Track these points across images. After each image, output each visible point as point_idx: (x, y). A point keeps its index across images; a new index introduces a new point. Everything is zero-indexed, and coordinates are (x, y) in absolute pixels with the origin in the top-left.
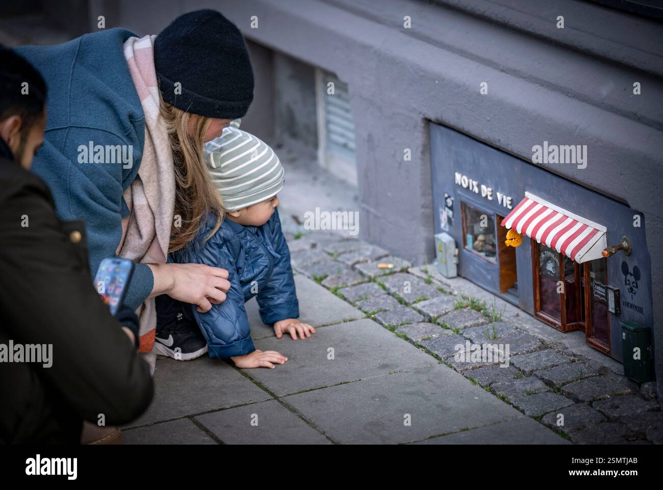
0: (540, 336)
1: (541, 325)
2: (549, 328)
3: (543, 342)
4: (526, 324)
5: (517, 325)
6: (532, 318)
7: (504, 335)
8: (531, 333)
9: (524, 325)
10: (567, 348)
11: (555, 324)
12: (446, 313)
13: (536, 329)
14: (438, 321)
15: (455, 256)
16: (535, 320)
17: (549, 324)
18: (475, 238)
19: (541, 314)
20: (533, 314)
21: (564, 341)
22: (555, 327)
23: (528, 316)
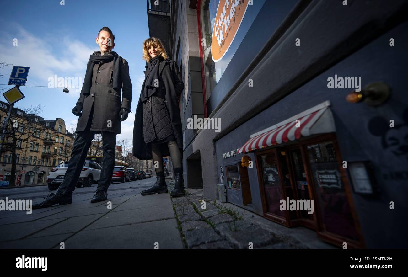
0: (271, 230)
1: (269, 222)
2: (276, 225)
3: (274, 235)
4: (259, 221)
5: (252, 222)
6: (262, 218)
7: (243, 229)
8: (263, 228)
9: (257, 222)
10: (298, 242)
11: (281, 221)
12: (213, 216)
13: (266, 225)
14: (208, 220)
15: (225, 192)
16: (265, 220)
17: (276, 221)
18: (232, 183)
19: (268, 215)
20: (263, 215)
21: (292, 235)
22: (280, 223)
23: (260, 217)
